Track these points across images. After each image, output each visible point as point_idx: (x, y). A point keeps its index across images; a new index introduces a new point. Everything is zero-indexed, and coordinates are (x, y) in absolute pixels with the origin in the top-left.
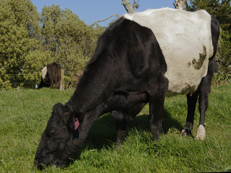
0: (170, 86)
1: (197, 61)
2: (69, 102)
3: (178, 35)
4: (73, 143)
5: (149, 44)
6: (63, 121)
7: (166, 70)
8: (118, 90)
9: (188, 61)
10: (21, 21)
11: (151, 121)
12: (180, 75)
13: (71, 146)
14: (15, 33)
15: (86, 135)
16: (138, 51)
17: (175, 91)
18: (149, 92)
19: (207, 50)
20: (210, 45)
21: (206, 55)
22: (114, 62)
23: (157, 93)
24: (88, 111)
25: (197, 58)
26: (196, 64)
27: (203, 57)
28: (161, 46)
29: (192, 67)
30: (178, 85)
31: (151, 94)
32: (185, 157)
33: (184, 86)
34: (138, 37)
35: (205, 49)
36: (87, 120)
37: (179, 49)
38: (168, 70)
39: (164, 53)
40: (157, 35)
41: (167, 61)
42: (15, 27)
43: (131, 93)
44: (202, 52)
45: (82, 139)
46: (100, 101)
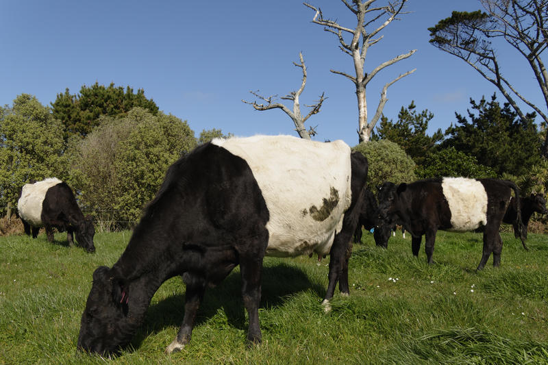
0: (272, 242)
1: (319, 209)
2: (118, 264)
3: (291, 172)
4: (126, 322)
5: (240, 182)
6: (108, 291)
7: (268, 219)
8: (188, 243)
9: (303, 208)
10: (175, 147)
11: (244, 289)
12: (290, 227)
13: (123, 327)
14: (166, 162)
15: (144, 308)
16: (221, 189)
17: (284, 250)
18: (237, 248)
19: (340, 194)
20: (347, 188)
21: (337, 202)
22: (185, 202)
23: (248, 251)
24: (144, 272)
25: (319, 204)
26: (316, 214)
27: (330, 205)
28: (261, 185)
29: (309, 218)
30: (288, 242)
31: (240, 252)
32: (374, 320)
33: (298, 244)
34: (223, 170)
35: (335, 192)
36: (145, 286)
37: (288, 190)
38: (270, 219)
39: (265, 194)
40: (256, 170)
41: (270, 206)
42: (167, 155)
43: (209, 248)
44: (328, 196)
45: (139, 314)
46: (163, 258)
